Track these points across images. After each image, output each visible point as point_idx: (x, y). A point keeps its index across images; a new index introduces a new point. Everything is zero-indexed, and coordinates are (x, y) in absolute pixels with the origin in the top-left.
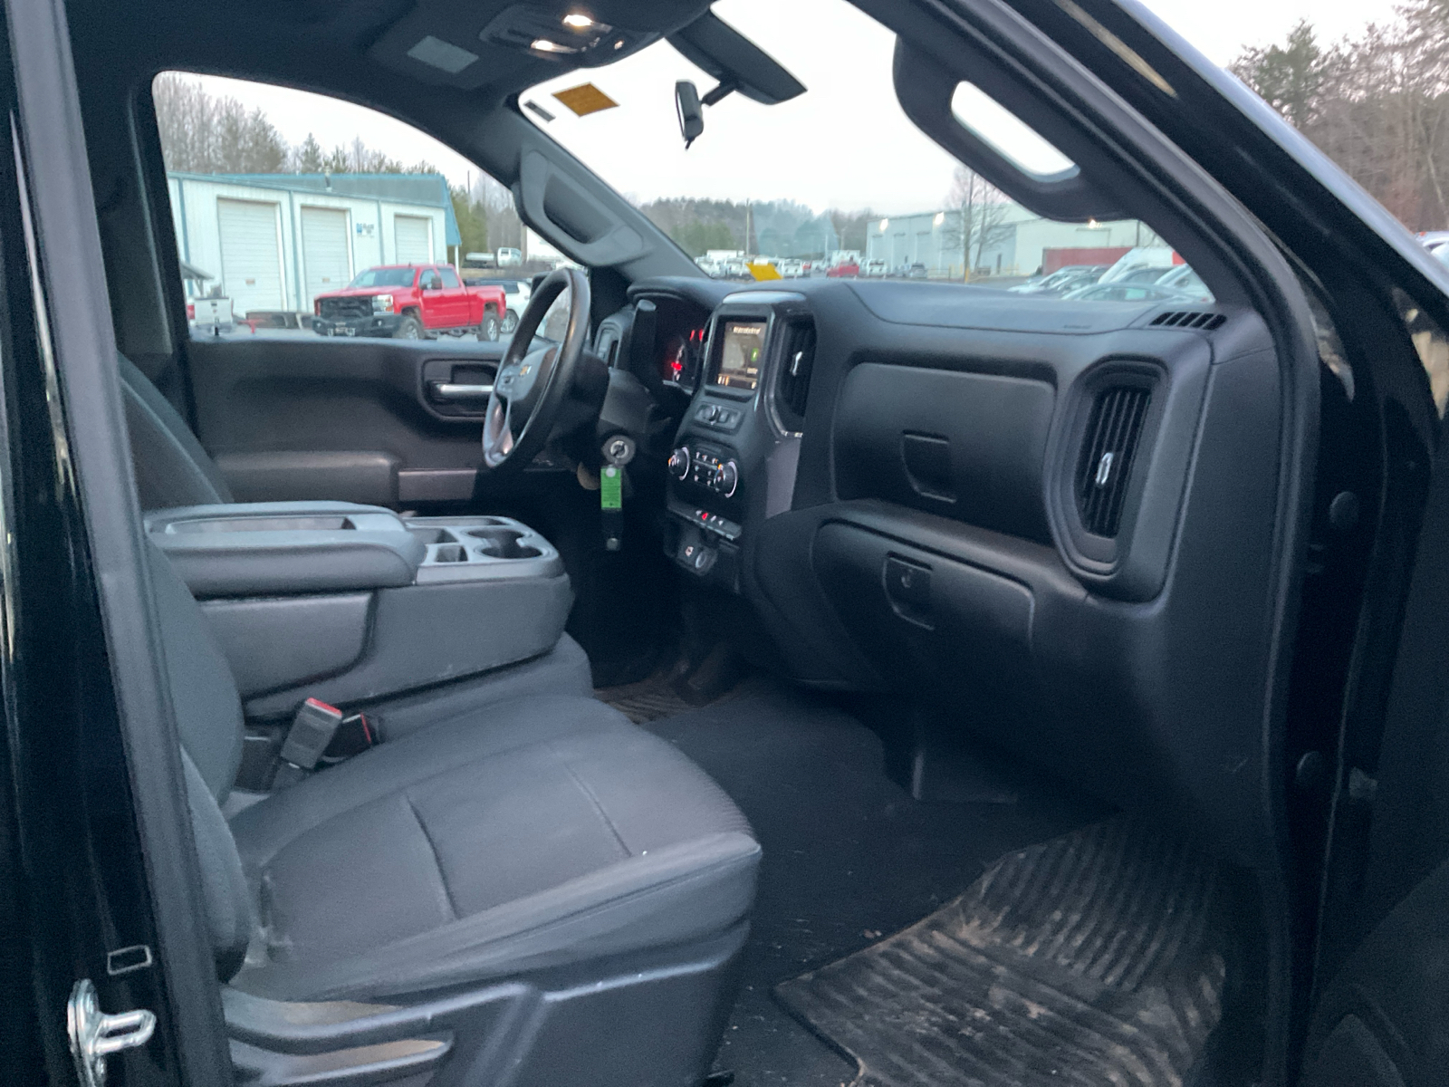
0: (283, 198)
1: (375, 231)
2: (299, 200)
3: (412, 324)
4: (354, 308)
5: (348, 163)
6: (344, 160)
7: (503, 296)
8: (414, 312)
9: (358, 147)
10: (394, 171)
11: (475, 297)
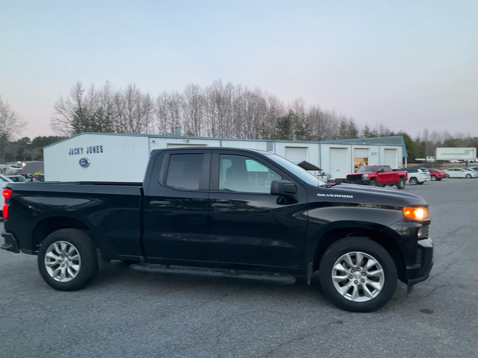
0: (348, 146)
1: (378, 155)
2: (354, 147)
3: (374, 182)
4: (357, 178)
5: (377, 133)
6: (376, 132)
7: (407, 173)
8: (375, 179)
9: (381, 127)
10: (392, 134)
11: (396, 174)
